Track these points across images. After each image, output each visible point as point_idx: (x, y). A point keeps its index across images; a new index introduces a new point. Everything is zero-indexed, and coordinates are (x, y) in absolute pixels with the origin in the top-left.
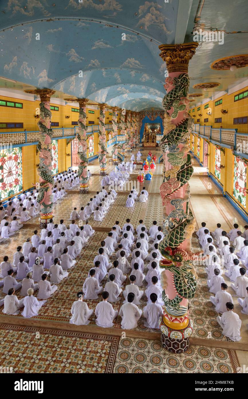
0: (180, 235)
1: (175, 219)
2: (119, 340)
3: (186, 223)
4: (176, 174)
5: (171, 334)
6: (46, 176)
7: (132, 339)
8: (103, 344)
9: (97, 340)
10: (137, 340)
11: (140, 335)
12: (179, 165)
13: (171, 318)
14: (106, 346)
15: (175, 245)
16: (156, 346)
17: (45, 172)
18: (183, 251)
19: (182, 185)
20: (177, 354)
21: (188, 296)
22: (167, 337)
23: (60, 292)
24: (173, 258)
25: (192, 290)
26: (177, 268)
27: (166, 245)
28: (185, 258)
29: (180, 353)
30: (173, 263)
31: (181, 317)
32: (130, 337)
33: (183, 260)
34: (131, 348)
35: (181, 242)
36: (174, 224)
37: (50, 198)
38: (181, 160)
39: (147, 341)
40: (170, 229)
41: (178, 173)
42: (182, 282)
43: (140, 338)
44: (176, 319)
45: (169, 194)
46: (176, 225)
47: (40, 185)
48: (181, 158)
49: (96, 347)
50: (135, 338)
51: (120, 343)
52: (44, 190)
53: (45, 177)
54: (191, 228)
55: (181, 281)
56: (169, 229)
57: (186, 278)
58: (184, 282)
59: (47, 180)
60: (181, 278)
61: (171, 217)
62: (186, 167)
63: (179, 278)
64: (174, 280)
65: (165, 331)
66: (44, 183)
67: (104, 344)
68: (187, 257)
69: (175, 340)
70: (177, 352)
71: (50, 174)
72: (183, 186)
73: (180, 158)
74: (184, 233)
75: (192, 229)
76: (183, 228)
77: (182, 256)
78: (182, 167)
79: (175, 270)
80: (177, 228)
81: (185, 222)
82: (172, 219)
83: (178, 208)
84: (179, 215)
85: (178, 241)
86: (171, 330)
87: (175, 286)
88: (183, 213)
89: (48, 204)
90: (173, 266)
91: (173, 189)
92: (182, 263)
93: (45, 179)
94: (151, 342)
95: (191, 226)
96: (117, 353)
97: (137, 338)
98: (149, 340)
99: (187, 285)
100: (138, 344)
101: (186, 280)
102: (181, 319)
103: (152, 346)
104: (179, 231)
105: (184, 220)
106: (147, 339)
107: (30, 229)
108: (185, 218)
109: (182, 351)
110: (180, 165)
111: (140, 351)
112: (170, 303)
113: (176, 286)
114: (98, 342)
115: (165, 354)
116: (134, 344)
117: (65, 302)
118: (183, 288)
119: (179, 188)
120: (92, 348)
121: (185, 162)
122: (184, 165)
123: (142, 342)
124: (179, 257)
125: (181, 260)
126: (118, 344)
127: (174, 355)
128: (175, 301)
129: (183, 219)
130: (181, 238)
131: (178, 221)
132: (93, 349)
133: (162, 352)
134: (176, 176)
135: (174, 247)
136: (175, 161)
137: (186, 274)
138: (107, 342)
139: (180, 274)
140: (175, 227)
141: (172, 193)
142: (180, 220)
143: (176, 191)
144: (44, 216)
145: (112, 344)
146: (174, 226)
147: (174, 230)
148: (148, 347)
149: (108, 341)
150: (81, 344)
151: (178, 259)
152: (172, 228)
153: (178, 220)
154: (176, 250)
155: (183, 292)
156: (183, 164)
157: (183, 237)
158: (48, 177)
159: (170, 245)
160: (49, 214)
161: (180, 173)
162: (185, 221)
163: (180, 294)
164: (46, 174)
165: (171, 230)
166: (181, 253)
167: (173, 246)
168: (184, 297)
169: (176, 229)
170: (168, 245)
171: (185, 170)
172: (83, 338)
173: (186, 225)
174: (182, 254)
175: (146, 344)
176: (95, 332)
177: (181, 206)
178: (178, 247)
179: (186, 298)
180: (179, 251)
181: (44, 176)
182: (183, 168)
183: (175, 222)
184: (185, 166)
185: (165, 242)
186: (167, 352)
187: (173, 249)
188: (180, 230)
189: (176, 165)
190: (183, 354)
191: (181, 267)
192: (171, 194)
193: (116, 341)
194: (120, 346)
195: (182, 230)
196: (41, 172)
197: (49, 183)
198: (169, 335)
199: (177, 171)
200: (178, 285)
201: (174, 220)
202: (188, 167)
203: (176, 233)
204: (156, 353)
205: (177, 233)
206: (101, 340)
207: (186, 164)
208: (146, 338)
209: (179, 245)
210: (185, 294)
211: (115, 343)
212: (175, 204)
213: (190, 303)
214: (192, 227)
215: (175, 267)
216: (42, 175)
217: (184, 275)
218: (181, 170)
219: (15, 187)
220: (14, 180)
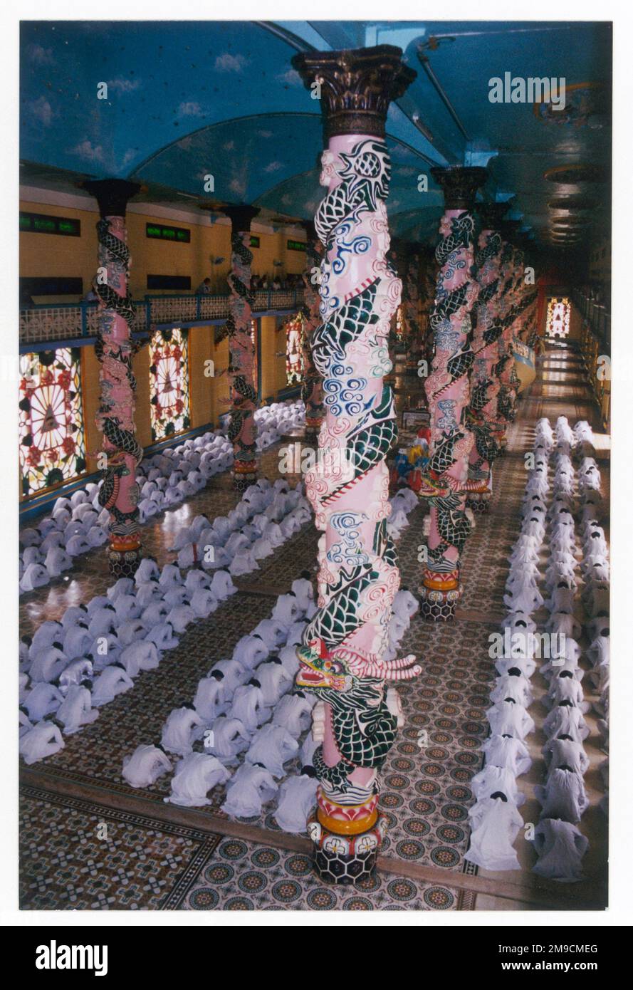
2: (219, 842)
7: (249, 845)
8: (182, 844)
9: (171, 834)
10: (258, 847)
11: (269, 839)
14: (186, 849)
16: (296, 864)
20: (339, 886)
29: (345, 885)
32: (245, 840)
34: (240, 861)
39: (281, 853)
43: (266, 845)
49: (165, 847)
50: (254, 843)
51: (218, 849)
67: (184, 845)
70: (340, 881)
85: (344, 625)
94: (290, 855)
96: (205, 865)
97: (261, 843)
98: (287, 850)
100: (256, 857)
103: (289, 865)
106: (282, 848)
111: (257, 869)
114: (171, 839)
115: (310, 882)
116: (249, 854)
120: (154, 848)
123: (268, 851)
126: (215, 849)
127: (330, 888)
132: (156, 852)
133: (307, 877)
138: (190, 843)
144: (117, 541)
145: (199, 848)
148: (279, 863)
149: (194, 840)
150: (134, 838)
160: (129, 538)
172: (140, 827)
175: (275, 858)
186: (317, 880)
190: (351, 888)
193: (211, 842)
194: (217, 855)
204: (290, 877)
206: (178, 837)
208: (282, 845)
211: (209, 846)
219: (65, 460)
220: (61, 442)
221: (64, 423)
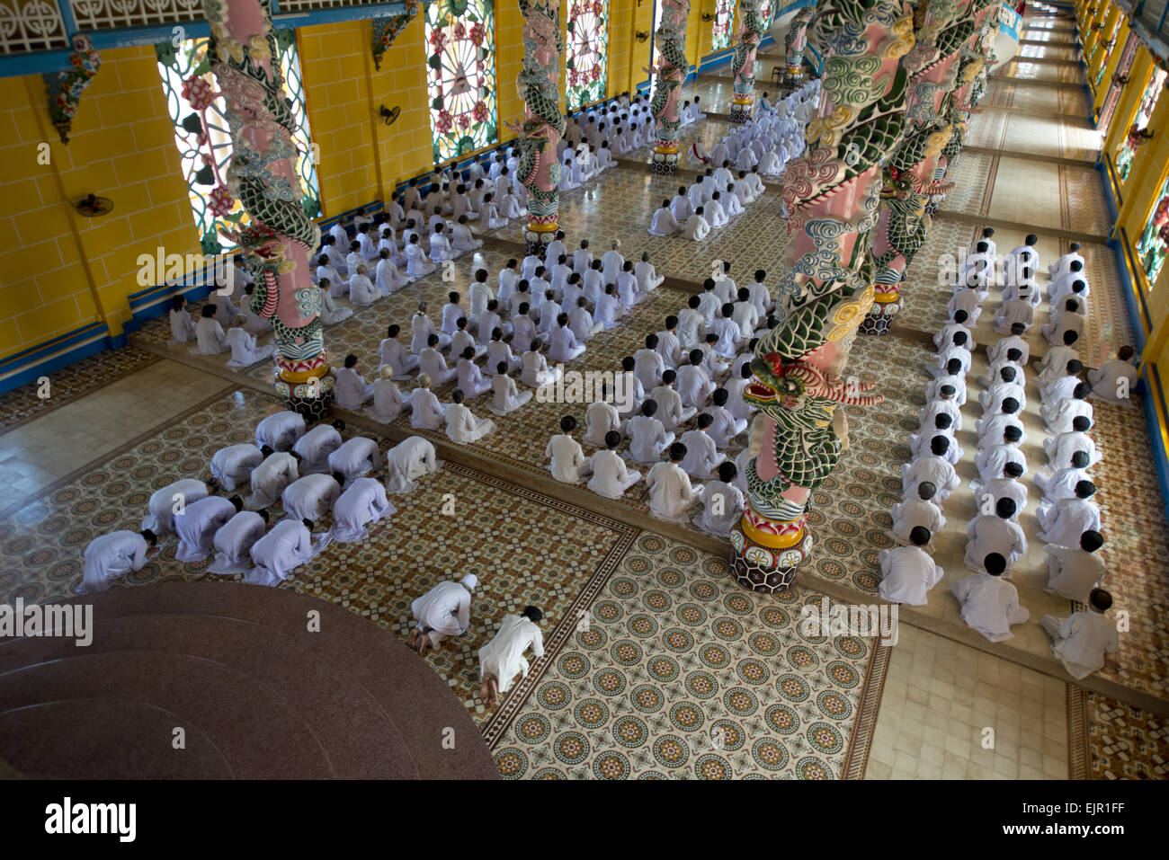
0: (813, 327)
1: (811, 280)
2: (638, 536)
3: (840, 296)
4: (838, 137)
5: (749, 551)
6: (541, 103)
7: (667, 541)
10: (677, 545)
11: (687, 538)
12: (854, 104)
13: (756, 521)
14: (606, 538)
15: (793, 352)
16: (713, 567)
17: (537, 88)
18: (811, 371)
19: (848, 176)
21: (801, 481)
22: (740, 556)
23: (536, 413)
24: (781, 382)
25: (818, 470)
26: (786, 409)
27: (771, 347)
28: (812, 389)
29: (763, 593)
30: (778, 398)
31: (780, 524)
32: (664, 536)
33: (806, 394)
34: (659, 556)
35: (813, 347)
36: (803, 293)
37: (550, 173)
38: (863, 87)
39: (699, 553)
40: (792, 305)
41: (846, 131)
42: (796, 445)
43: (683, 543)
44: (767, 525)
45: (808, 201)
46: (811, 298)
47: (525, 129)
48: (866, 80)
50: (673, 541)
51: (637, 542)
52: (534, 145)
53: (536, 107)
54: (849, 311)
55: (791, 442)
56: (789, 306)
57: (810, 441)
58: (801, 448)
59: (544, 116)
60: (794, 437)
61: (799, 271)
62: (876, 113)
63: (789, 434)
64: (776, 439)
65: (738, 542)
66: (536, 124)
68: (818, 388)
69: (756, 565)
71: (551, 97)
72: (855, 179)
73: (863, 77)
74: (825, 322)
75: (849, 315)
76: (827, 308)
77: (804, 381)
78: (866, 113)
79: (780, 415)
80: (811, 305)
81: (838, 293)
82: (804, 278)
83: (824, 248)
84: (824, 269)
85: (804, 342)
86: (750, 543)
87: (774, 452)
88: (835, 265)
89: (546, 190)
90: (775, 403)
91: (819, 185)
92: (801, 400)
93: (538, 112)
94: (707, 557)
95: (849, 306)
97: (680, 542)
98: (705, 552)
99: (806, 455)
100: (675, 553)
101: (807, 445)
102: (780, 528)
103: (707, 566)
104: (813, 315)
105: (837, 285)
106: (700, 549)
107: (501, 252)
108: (839, 281)
109: (768, 591)
110: (858, 107)
111: (675, 566)
112: (758, 489)
113: (779, 453)
114: (592, 527)
115: (726, 585)
116: (668, 550)
117: (542, 434)
118: (793, 461)
119: (840, 184)
120: (576, 534)
121: (880, 96)
122: (873, 106)
123: (686, 550)
124: (795, 383)
125: (798, 391)
126: (634, 543)
128: (770, 487)
129: (832, 283)
130: (812, 336)
131: (818, 287)
132: (578, 538)
133: (724, 580)
134: (836, 144)
135: (790, 356)
136: (842, 90)
137: (809, 431)
139: (792, 427)
140: (807, 302)
141: (814, 198)
142: (825, 283)
143: (830, 194)
144: (534, 221)
146: (804, 299)
147: (800, 311)
148: (696, 563)
149: (613, 531)
151: (792, 387)
152: (796, 304)
153: (819, 284)
154: (793, 364)
155: (792, 470)
156: (868, 103)
157: (821, 334)
158: (547, 106)
159: (781, 347)
160: (546, 219)
161: (851, 133)
162: (837, 291)
163: (783, 472)
164: (540, 97)
165: (793, 308)
166: (802, 375)
167: (787, 353)
168: (791, 481)
169: (807, 309)
170: (775, 348)
171: (871, 123)
173: (836, 301)
174: (804, 378)
175: (693, 558)
176: (590, 506)
177: (833, 244)
178: (805, 358)
179: (797, 484)
180: (800, 368)
181: (535, 101)
182: (866, 118)
183: (808, 287)
184: (876, 109)
185: (770, 339)
187: (786, 360)
188: (817, 313)
189: (846, 102)
191: (796, 408)
192: (813, 202)
193: (631, 535)
194: (637, 547)
195: (821, 312)
196: (526, 88)
197: (546, 127)
198: (744, 551)
199: (844, 126)
200: (783, 451)
201: (809, 281)
202: (887, 116)
203: (804, 319)
204: (708, 578)
205: (807, 319)
206: (598, 526)
207: (879, 102)
208: (698, 546)
209: (806, 354)
210: (797, 475)
211: (629, 539)
212: (816, 233)
213: (812, 500)
214: (853, 310)
215: (780, 405)
216: (529, 97)
217: (804, 431)
218: (857, 124)
219: (476, 127)
220: (472, 107)
221: (476, 85)
